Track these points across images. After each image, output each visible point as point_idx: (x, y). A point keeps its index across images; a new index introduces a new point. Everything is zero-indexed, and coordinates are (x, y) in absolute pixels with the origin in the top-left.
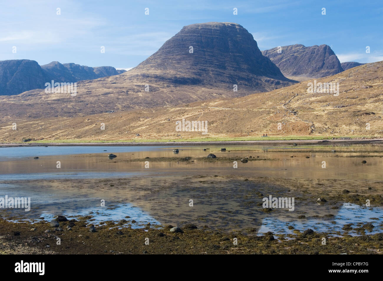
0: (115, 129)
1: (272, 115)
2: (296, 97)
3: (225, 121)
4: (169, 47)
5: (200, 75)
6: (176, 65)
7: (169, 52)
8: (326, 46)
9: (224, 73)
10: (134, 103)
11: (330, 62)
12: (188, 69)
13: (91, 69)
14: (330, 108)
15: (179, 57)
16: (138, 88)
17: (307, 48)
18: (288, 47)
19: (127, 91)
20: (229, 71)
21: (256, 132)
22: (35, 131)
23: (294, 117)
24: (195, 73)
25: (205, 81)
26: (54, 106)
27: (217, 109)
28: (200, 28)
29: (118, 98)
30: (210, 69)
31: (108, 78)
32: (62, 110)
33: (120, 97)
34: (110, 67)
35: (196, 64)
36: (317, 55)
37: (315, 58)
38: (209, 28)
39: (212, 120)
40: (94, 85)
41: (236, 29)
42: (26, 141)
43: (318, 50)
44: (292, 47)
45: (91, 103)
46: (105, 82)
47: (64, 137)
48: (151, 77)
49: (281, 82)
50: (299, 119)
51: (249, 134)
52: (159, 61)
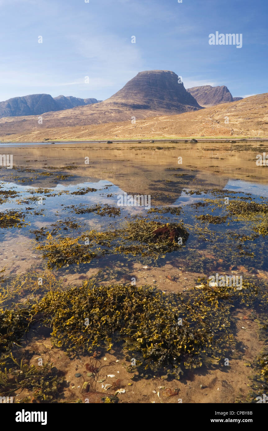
0: (101, 133)
1: (203, 123)
2: (217, 113)
3: (173, 127)
4: (129, 86)
5: (149, 103)
6: (134, 97)
7: (130, 89)
8: (225, 86)
9: (163, 102)
10: (109, 120)
11: (227, 97)
12: (141, 99)
13: (82, 100)
14: (241, 120)
15: (136, 92)
16: (111, 111)
17: (213, 87)
18: (201, 87)
19: (105, 113)
20: (166, 101)
21: (195, 134)
22: (51, 134)
23: (218, 125)
24: (145, 102)
25: (152, 107)
26: (62, 121)
27: (165, 120)
28: (149, 73)
29: (99, 117)
30: (155, 99)
31: (93, 104)
32: (67, 123)
33: (101, 116)
34: (94, 99)
35: (146, 96)
36: (219, 92)
37: (217, 94)
38: (155, 73)
39: (164, 127)
40: (85, 109)
41: (171, 74)
42: (46, 140)
43: (220, 89)
44: (204, 87)
45: (83, 120)
46: (91, 107)
47: (69, 138)
48: (119, 104)
49: (197, 108)
50: (222, 126)
51: (190, 135)
52: (124, 94)
